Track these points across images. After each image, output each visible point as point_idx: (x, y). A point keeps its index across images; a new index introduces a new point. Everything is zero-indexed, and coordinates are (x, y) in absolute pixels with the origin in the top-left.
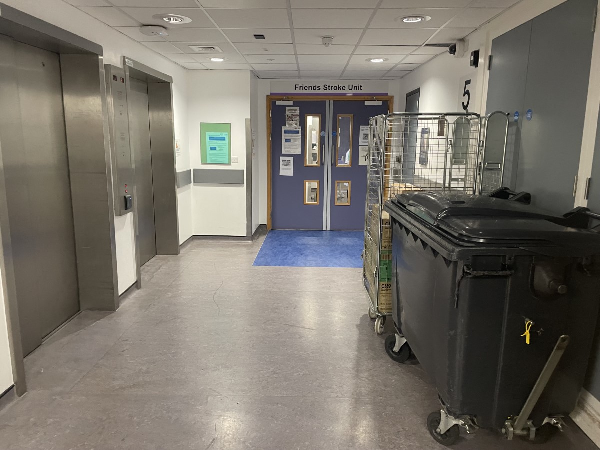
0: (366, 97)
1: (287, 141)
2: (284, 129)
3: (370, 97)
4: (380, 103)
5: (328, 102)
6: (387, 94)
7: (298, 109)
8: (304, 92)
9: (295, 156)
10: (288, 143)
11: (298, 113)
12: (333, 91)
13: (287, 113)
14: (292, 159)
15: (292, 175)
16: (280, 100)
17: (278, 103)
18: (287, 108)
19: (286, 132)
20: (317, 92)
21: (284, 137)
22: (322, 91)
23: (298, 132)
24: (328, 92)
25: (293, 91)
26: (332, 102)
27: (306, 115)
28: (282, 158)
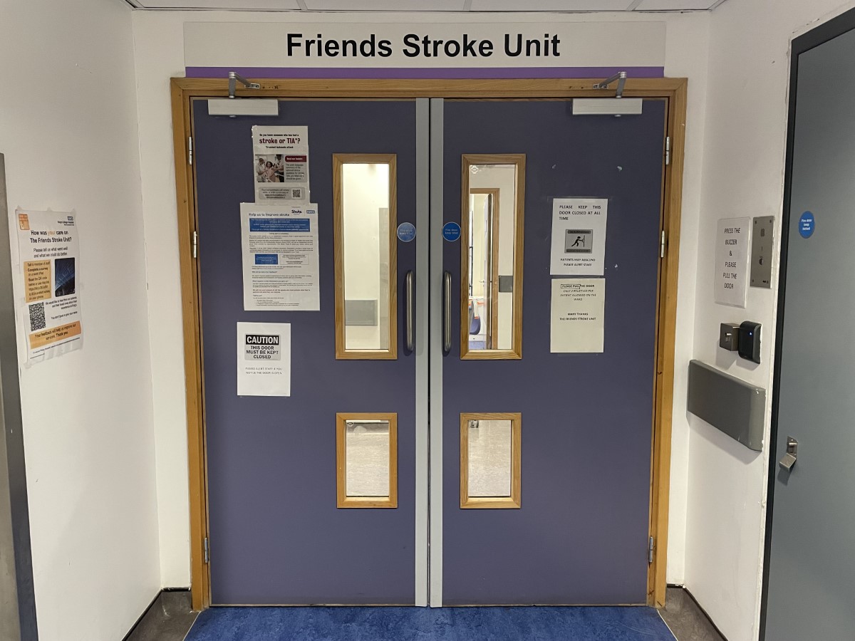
0: (577, 83)
1: (260, 259)
2: (248, 211)
3: (589, 84)
4: (633, 107)
5: (422, 105)
6: (659, 71)
7: (302, 131)
8: (325, 62)
9: (295, 319)
10: (266, 268)
11: (302, 148)
12: (442, 61)
13: (260, 149)
14: (283, 331)
15: (286, 392)
16: (227, 97)
17: (218, 107)
18: (255, 129)
19: (256, 225)
20: (377, 62)
21: (251, 243)
22: (398, 60)
23: (303, 225)
24: (421, 62)
25: (280, 59)
26: (438, 105)
27: (335, 157)
28: (244, 329)
